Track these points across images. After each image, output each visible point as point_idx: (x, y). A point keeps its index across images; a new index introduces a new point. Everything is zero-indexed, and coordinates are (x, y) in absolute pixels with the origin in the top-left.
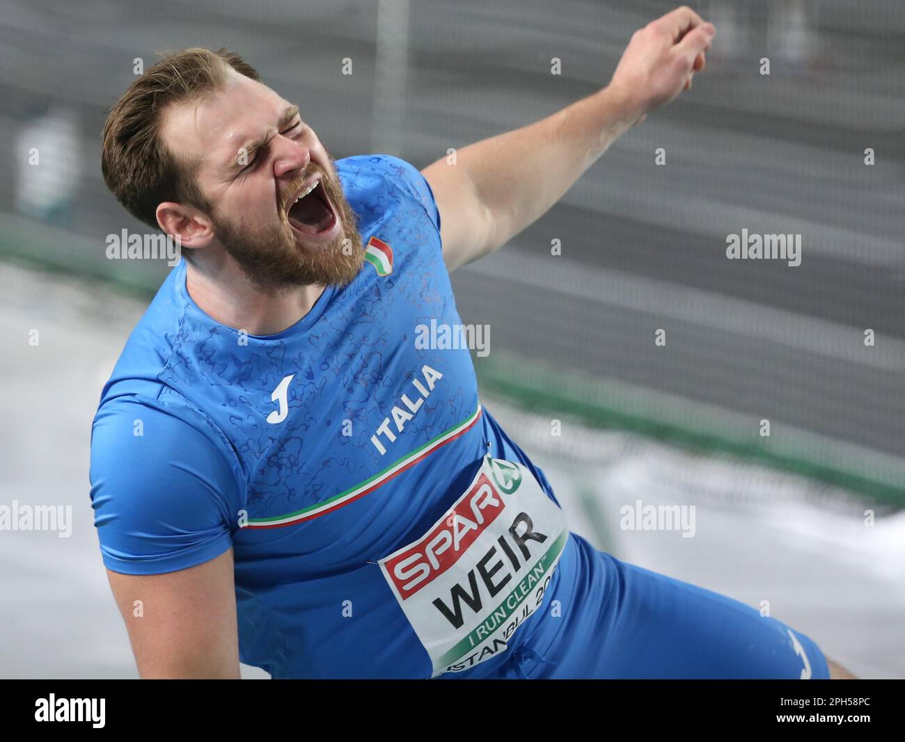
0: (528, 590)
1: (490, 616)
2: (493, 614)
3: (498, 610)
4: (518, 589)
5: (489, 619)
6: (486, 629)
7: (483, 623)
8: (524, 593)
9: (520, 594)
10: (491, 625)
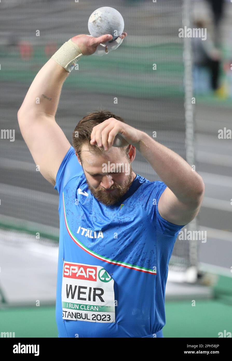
0: (89, 310)
1: (74, 304)
2: (75, 304)
3: (77, 304)
4: (86, 306)
5: (73, 304)
6: (72, 306)
7: (72, 304)
8: (88, 309)
9: (86, 307)
10: (73, 307)
